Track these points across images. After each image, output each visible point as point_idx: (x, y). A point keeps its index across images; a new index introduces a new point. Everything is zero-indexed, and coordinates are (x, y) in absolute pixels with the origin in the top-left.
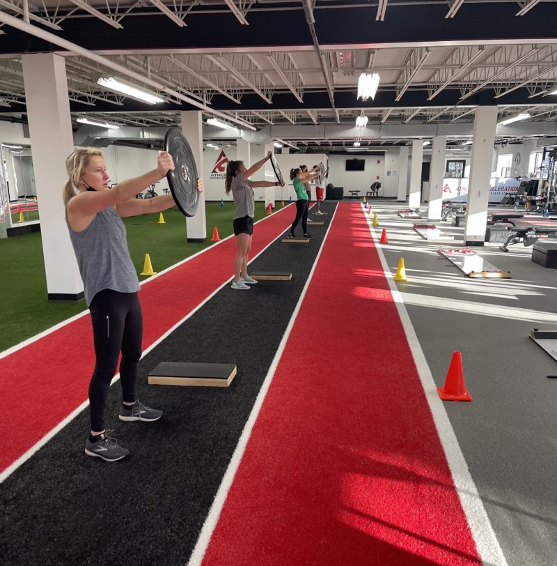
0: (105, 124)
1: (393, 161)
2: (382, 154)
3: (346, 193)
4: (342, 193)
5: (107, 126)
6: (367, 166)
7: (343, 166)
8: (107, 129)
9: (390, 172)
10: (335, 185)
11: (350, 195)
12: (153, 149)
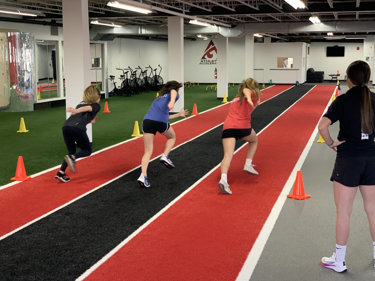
0: (112, 24)
1: (371, 47)
2: (361, 41)
3: (326, 77)
4: (322, 77)
5: (113, 25)
6: (346, 52)
7: (324, 52)
8: (113, 27)
9: (369, 58)
10: (317, 69)
11: (330, 78)
12: (151, 40)
